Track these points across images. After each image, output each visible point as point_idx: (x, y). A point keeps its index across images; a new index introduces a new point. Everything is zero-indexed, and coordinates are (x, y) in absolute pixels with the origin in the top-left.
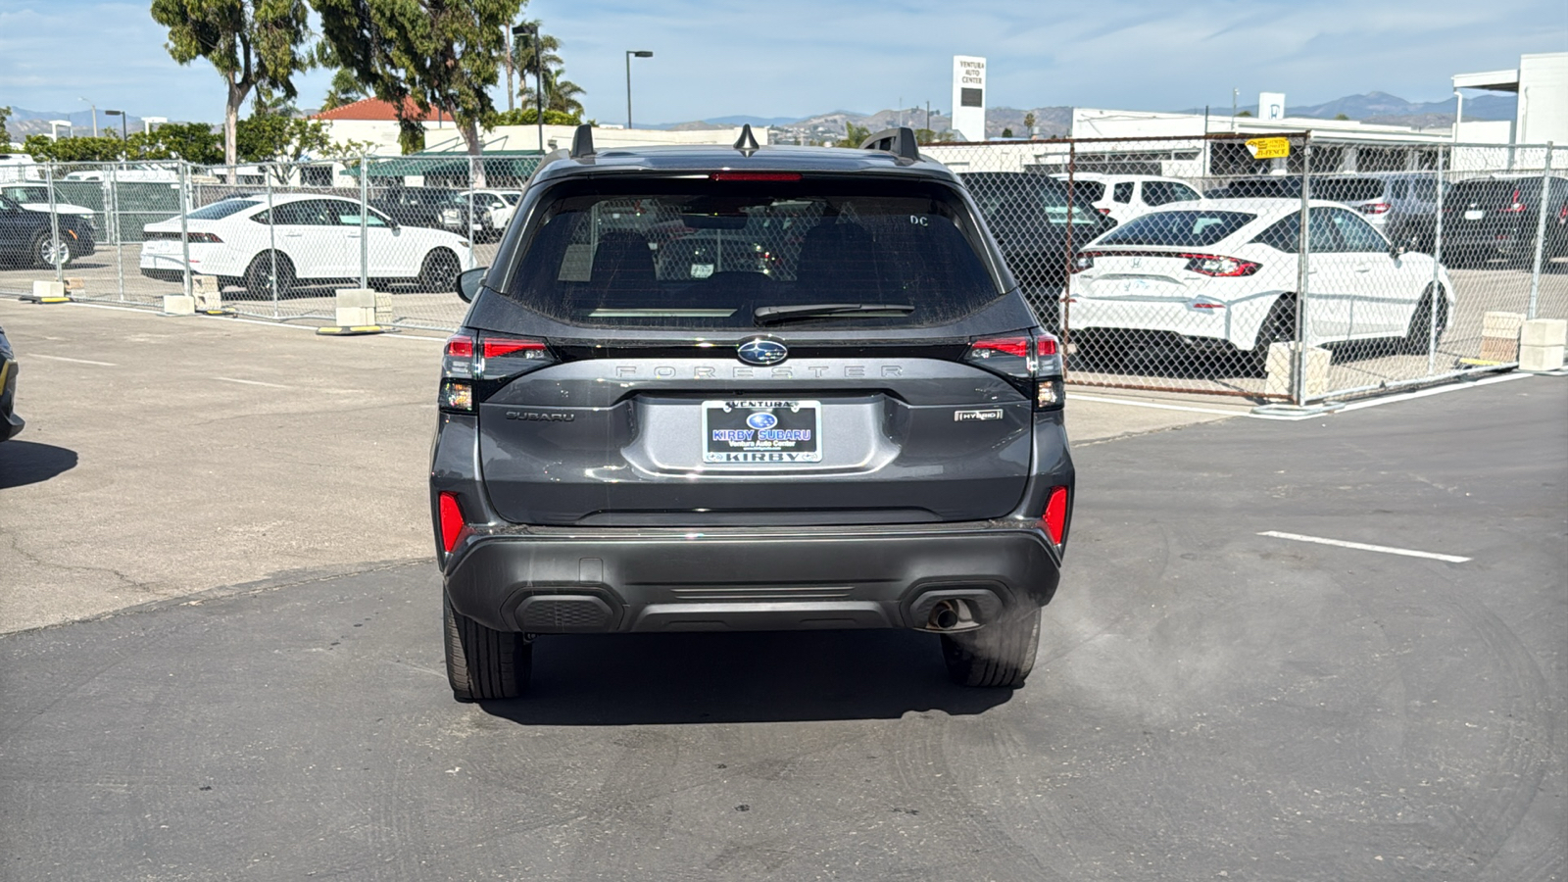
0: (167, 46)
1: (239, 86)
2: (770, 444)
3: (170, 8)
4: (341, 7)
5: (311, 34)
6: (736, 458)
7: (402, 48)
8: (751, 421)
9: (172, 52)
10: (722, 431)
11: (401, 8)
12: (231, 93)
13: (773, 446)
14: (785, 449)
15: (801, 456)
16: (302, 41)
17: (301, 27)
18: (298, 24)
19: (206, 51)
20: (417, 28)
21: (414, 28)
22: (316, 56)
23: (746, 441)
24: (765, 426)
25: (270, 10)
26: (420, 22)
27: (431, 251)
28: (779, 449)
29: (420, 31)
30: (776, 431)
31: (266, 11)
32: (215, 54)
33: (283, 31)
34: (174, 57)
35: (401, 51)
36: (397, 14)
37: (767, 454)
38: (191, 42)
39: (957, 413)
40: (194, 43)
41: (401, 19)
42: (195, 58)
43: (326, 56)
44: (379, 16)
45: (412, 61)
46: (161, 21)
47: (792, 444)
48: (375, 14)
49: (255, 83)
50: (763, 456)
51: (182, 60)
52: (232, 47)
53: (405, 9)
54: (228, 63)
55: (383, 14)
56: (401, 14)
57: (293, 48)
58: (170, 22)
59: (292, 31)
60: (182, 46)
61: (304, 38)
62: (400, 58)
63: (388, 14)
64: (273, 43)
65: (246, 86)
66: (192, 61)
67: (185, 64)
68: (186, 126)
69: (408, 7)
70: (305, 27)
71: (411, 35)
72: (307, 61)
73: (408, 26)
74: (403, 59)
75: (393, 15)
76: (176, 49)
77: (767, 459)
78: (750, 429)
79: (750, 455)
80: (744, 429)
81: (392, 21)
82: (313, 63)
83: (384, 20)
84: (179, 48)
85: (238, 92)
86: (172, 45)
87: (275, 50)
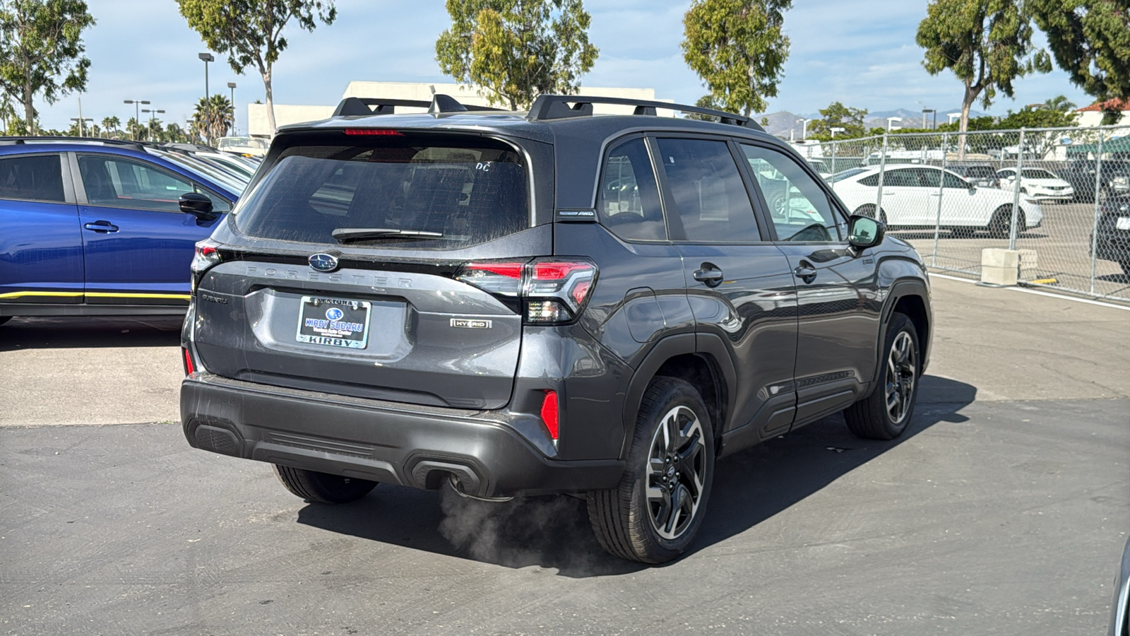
0: (923, 62)
1: (973, 88)
2: (336, 332)
3: (928, 35)
4: (1059, 27)
5: (1033, 48)
6: (315, 340)
7: (1106, 55)
8: (328, 314)
9: (926, 67)
10: (311, 319)
11: (1106, 25)
12: (967, 93)
13: (337, 334)
14: (344, 337)
15: (353, 344)
16: (1025, 54)
17: (1025, 44)
18: (1023, 42)
19: (951, 64)
20: (1118, 39)
21: (1115, 39)
22: (1033, 64)
23: (323, 328)
24: (335, 318)
25: (999, 32)
26: (1120, 35)
27: (1001, 207)
28: (341, 336)
29: (1119, 40)
30: (341, 323)
31: (996, 33)
32: (956, 67)
33: (1008, 47)
34: (928, 70)
35: (1105, 57)
36: (1102, 29)
37: (333, 339)
38: (940, 59)
39: (451, 320)
40: (942, 59)
41: (1106, 33)
42: (942, 70)
43: (1041, 64)
44: (1089, 31)
45: (1113, 64)
46: (922, 45)
47: (349, 334)
48: (1087, 30)
49: (985, 87)
50: (331, 340)
51: (933, 71)
52: (971, 59)
53: (1109, 25)
54: (967, 72)
55: (1093, 30)
56: (1106, 29)
57: (1016, 58)
58: (926, 45)
59: (1016, 47)
60: (933, 62)
61: (1026, 51)
62: (1103, 63)
63: (1097, 29)
64: (999, 56)
65: (978, 88)
66: (940, 73)
67: (935, 75)
68: (976, 119)
69: (1112, 23)
70: (1029, 43)
71: (1111, 44)
72: (1025, 69)
73: (1110, 37)
74: (1106, 63)
75: (1100, 31)
76: (929, 65)
77: (332, 343)
78: (327, 319)
79: (323, 338)
80: (323, 319)
81: (1100, 35)
82: (1030, 69)
83: (1093, 34)
84: (931, 64)
85: (972, 93)
86: (927, 62)
87: (999, 62)
